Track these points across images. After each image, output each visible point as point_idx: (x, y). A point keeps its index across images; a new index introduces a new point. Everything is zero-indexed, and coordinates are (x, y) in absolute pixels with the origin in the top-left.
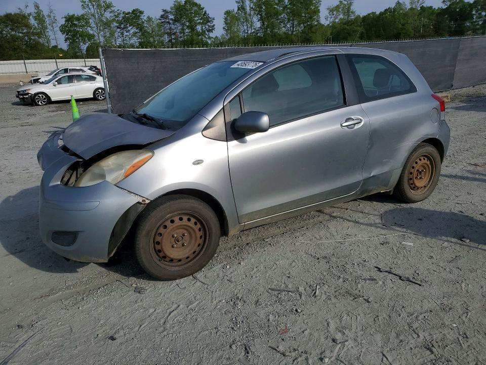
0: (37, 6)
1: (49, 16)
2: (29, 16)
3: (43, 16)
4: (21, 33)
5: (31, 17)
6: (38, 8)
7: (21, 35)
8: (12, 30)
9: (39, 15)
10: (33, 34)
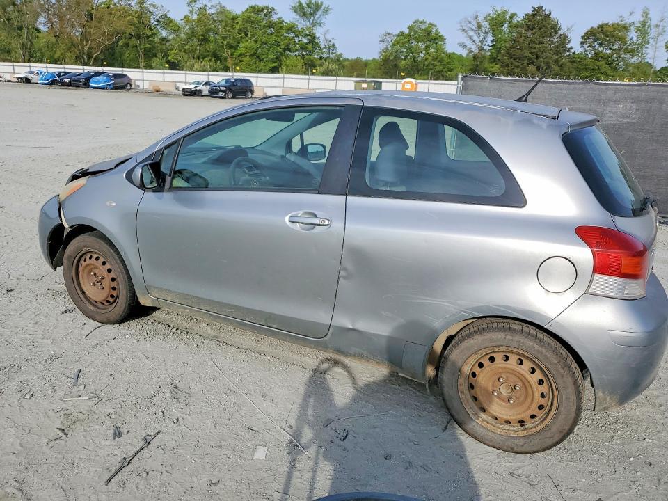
0: (646, 14)
1: (657, 26)
2: (630, 26)
3: (649, 26)
4: (610, 49)
5: (632, 28)
6: (647, 15)
7: (608, 52)
8: (600, 45)
9: (644, 26)
10: (627, 51)
